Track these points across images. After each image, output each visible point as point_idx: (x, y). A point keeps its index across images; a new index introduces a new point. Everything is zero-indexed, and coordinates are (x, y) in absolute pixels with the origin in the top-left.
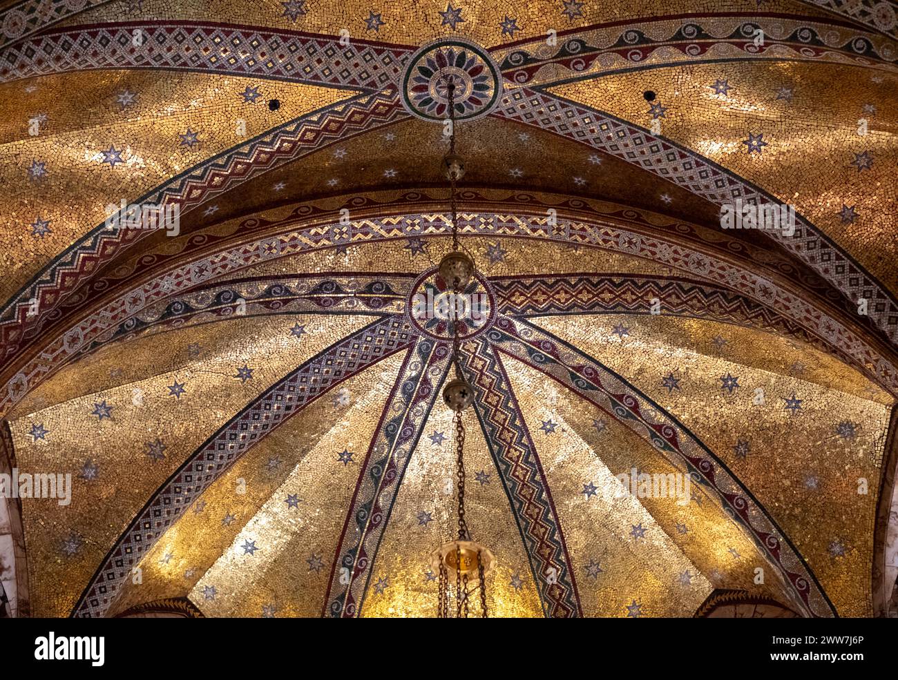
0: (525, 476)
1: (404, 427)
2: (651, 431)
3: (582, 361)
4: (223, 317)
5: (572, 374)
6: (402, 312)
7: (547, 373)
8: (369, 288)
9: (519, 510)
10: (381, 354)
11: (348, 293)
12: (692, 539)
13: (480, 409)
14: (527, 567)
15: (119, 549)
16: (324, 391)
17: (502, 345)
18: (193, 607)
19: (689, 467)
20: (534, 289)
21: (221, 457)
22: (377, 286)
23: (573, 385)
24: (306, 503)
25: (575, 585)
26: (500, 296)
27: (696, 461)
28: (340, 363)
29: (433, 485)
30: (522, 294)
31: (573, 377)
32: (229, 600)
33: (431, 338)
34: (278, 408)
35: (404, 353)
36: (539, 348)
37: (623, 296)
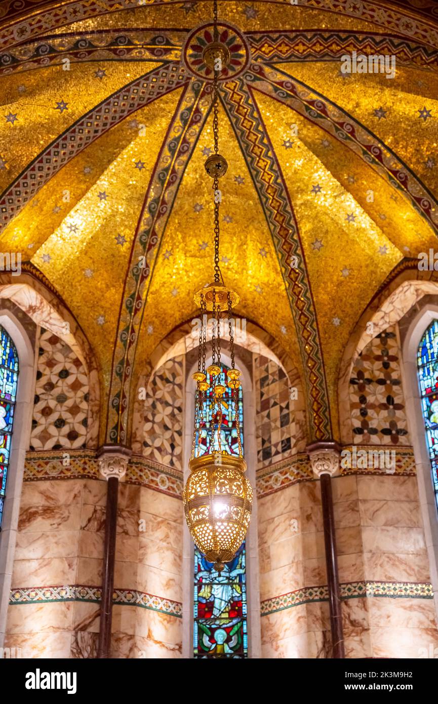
0: (270, 179)
1: (182, 144)
2: (363, 150)
3: (314, 97)
4: (42, 65)
5: (306, 106)
6: (179, 59)
7: (288, 106)
8: (153, 42)
9: (265, 203)
10: (164, 91)
11: (137, 45)
12: (389, 224)
13: (238, 131)
14: (270, 242)
16: (122, 118)
17: (254, 85)
18: (35, 267)
19: (390, 177)
20: (279, 42)
21: (49, 169)
22: (159, 39)
23: (307, 114)
24: (112, 198)
25: (304, 256)
26: (253, 47)
27: (395, 173)
28: (133, 99)
29: (204, 184)
30: (270, 46)
31: (307, 108)
32: (60, 264)
33: (201, 79)
34: (89, 132)
35: (181, 90)
36: (282, 86)
37: (347, 48)
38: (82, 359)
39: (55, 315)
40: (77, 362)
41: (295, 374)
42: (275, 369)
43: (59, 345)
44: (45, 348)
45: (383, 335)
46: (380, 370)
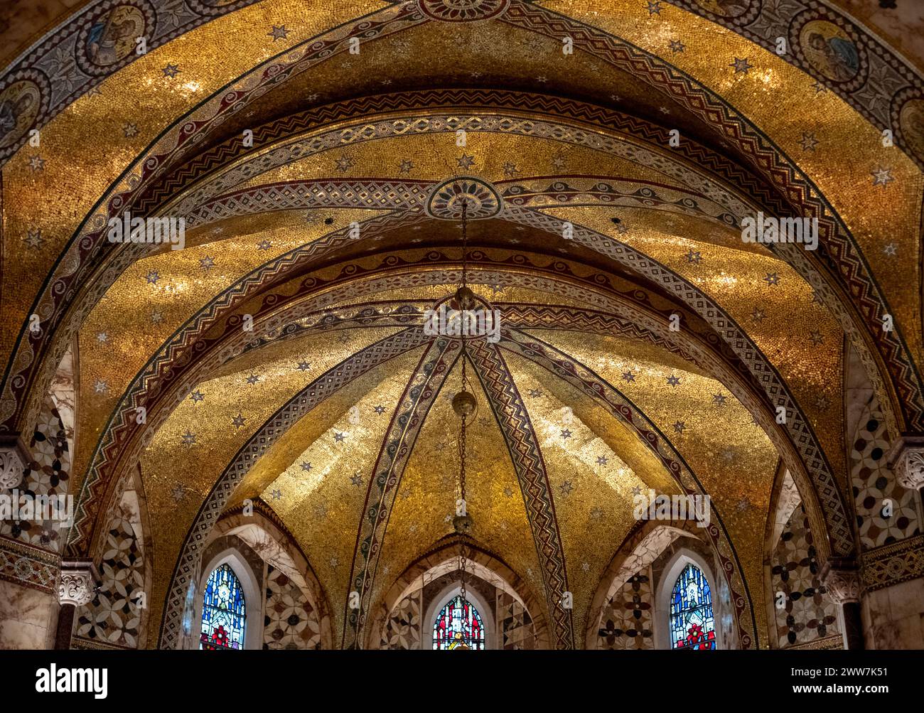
0: (517, 425)
1: (425, 391)
2: (612, 408)
3: (562, 358)
5: (555, 365)
7: (536, 362)
8: (400, 311)
9: (512, 446)
11: (383, 315)
12: (642, 468)
14: (516, 483)
15: (214, 495)
16: (364, 372)
17: (501, 344)
18: (264, 503)
19: (639, 435)
20: (527, 313)
21: (287, 423)
22: (405, 309)
24: (349, 439)
25: (552, 500)
27: (645, 433)
28: (376, 356)
30: (517, 315)
31: (556, 367)
32: (291, 501)
33: (446, 339)
34: (329, 386)
35: (425, 347)
36: (530, 347)
37: (593, 325)
38: (312, 604)
39: (284, 555)
40: (307, 607)
41: (541, 621)
42: (520, 612)
43: (287, 586)
44: (273, 590)
45: (636, 579)
46: (631, 620)
